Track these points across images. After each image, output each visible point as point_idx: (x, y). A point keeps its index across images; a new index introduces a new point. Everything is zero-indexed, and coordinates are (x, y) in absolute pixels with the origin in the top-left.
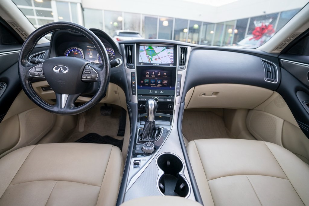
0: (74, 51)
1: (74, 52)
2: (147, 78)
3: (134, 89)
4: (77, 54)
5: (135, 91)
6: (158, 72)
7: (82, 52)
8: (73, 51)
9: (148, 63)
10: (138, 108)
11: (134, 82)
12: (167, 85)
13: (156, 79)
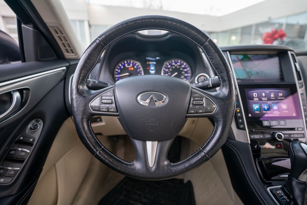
0: (128, 65)
1: (128, 67)
2: (256, 103)
3: (240, 121)
4: (132, 69)
5: (244, 124)
6: (271, 92)
7: (140, 66)
8: (126, 65)
9: (247, 78)
10: (253, 151)
11: (239, 109)
12: (287, 112)
13: (270, 102)
